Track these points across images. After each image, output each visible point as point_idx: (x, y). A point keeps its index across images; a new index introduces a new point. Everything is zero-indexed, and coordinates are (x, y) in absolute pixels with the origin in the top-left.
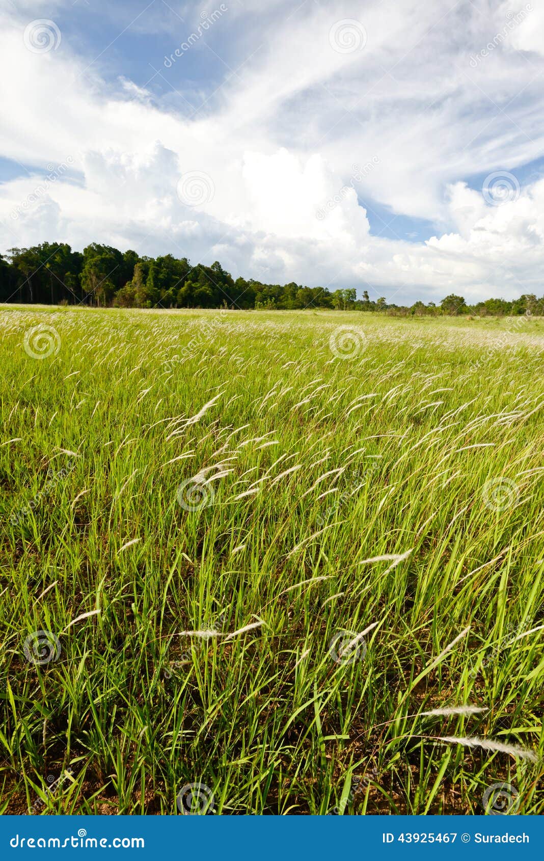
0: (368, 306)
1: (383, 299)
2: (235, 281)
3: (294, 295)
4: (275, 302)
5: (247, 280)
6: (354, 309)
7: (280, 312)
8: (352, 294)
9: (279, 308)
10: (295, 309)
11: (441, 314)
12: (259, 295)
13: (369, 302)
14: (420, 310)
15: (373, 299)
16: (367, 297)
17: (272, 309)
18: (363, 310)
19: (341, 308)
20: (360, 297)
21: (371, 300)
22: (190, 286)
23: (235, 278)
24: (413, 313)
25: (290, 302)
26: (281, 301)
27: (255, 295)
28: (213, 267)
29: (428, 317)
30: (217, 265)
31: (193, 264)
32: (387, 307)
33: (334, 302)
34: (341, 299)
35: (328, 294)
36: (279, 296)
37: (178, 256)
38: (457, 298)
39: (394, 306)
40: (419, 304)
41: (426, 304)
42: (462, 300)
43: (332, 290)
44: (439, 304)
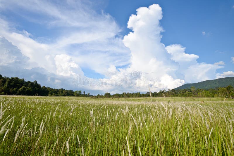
0: (85, 95)
1: (89, 94)
2: (42, 87)
3: (62, 92)
4: (56, 94)
5: (46, 87)
6: (81, 96)
7: (57, 97)
8: (80, 92)
9: (57, 96)
10: (62, 96)
11: (105, 97)
12: (50, 92)
13: (85, 94)
14: (99, 97)
15: (86, 93)
16: (85, 93)
17: (54, 96)
18: (83, 96)
19: (77, 96)
20: (82, 93)
21: (86, 94)
22: (24, 88)
23: (42, 86)
24: (98, 97)
25: (61, 94)
26: (57, 94)
27: (49, 92)
28: (34, 82)
29: (102, 98)
30: (36, 82)
31: (26, 81)
32: (90, 96)
33: (75, 94)
34: (77, 93)
35: (73, 92)
36: (57, 92)
37: (20, 78)
38: (108, 93)
39: (92, 96)
40: (99, 95)
41: (101, 95)
42: (110, 94)
43: (74, 91)
44: (104, 95)
